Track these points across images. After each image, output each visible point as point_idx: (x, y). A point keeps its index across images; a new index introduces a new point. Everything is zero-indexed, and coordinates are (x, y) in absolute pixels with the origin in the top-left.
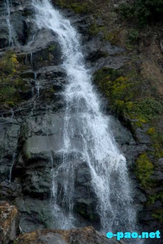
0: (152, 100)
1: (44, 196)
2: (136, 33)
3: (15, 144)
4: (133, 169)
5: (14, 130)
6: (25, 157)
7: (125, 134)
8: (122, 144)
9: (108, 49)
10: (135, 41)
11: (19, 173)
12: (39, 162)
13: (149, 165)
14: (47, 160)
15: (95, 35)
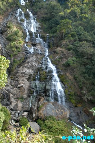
0: (68, 80)
1: (49, 96)
2: (65, 68)
3: (44, 87)
4: (65, 92)
5: (44, 85)
6: (46, 89)
7: (63, 86)
8: (63, 87)
9: (60, 71)
10: (65, 69)
11: (45, 92)
12: (48, 90)
13: (67, 91)
14: (49, 90)
15: (59, 68)
